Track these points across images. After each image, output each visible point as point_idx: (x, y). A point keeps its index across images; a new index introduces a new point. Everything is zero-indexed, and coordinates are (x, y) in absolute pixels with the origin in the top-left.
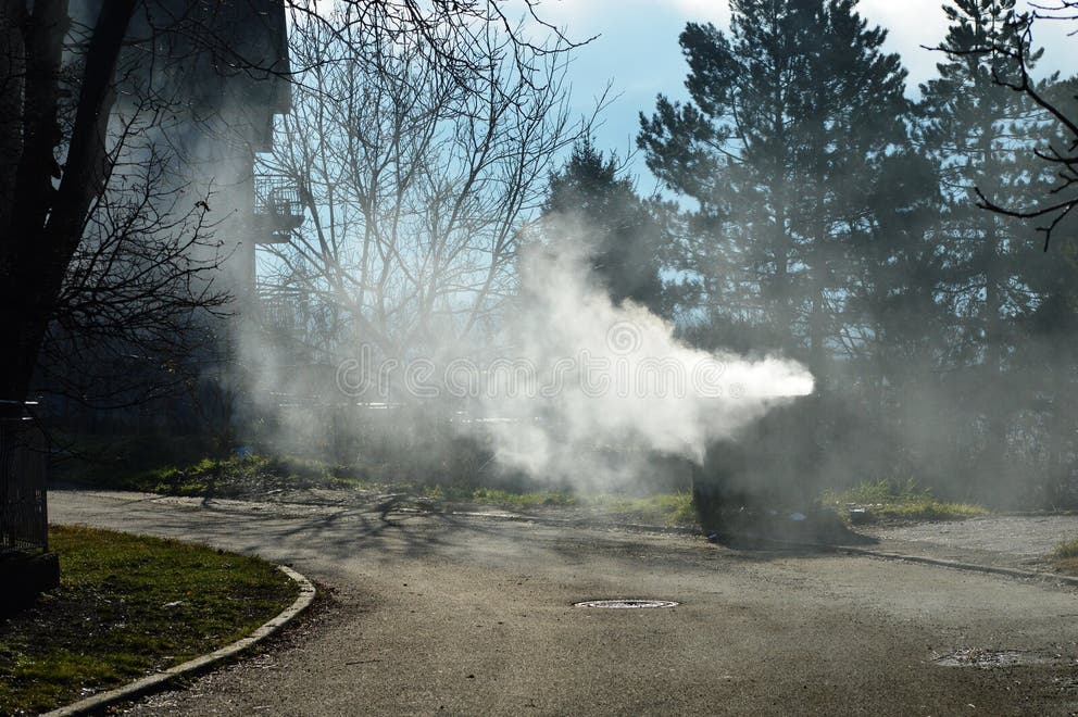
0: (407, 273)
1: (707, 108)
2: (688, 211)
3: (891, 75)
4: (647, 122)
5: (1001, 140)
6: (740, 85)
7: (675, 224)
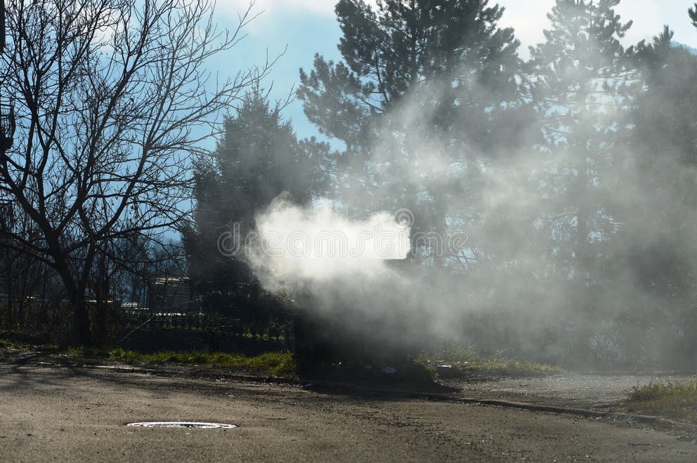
0: (67, 162)
1: (356, 67)
2: (337, 151)
3: (506, 45)
4: (306, 77)
5: (594, 95)
6: (383, 50)
7: (325, 161)
